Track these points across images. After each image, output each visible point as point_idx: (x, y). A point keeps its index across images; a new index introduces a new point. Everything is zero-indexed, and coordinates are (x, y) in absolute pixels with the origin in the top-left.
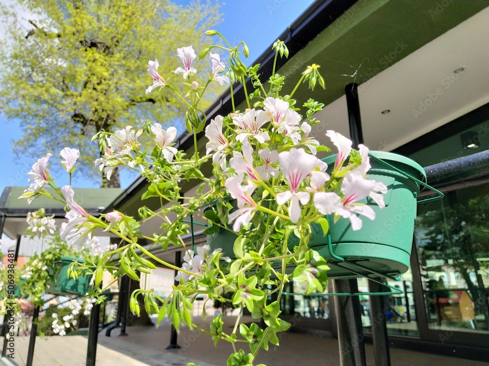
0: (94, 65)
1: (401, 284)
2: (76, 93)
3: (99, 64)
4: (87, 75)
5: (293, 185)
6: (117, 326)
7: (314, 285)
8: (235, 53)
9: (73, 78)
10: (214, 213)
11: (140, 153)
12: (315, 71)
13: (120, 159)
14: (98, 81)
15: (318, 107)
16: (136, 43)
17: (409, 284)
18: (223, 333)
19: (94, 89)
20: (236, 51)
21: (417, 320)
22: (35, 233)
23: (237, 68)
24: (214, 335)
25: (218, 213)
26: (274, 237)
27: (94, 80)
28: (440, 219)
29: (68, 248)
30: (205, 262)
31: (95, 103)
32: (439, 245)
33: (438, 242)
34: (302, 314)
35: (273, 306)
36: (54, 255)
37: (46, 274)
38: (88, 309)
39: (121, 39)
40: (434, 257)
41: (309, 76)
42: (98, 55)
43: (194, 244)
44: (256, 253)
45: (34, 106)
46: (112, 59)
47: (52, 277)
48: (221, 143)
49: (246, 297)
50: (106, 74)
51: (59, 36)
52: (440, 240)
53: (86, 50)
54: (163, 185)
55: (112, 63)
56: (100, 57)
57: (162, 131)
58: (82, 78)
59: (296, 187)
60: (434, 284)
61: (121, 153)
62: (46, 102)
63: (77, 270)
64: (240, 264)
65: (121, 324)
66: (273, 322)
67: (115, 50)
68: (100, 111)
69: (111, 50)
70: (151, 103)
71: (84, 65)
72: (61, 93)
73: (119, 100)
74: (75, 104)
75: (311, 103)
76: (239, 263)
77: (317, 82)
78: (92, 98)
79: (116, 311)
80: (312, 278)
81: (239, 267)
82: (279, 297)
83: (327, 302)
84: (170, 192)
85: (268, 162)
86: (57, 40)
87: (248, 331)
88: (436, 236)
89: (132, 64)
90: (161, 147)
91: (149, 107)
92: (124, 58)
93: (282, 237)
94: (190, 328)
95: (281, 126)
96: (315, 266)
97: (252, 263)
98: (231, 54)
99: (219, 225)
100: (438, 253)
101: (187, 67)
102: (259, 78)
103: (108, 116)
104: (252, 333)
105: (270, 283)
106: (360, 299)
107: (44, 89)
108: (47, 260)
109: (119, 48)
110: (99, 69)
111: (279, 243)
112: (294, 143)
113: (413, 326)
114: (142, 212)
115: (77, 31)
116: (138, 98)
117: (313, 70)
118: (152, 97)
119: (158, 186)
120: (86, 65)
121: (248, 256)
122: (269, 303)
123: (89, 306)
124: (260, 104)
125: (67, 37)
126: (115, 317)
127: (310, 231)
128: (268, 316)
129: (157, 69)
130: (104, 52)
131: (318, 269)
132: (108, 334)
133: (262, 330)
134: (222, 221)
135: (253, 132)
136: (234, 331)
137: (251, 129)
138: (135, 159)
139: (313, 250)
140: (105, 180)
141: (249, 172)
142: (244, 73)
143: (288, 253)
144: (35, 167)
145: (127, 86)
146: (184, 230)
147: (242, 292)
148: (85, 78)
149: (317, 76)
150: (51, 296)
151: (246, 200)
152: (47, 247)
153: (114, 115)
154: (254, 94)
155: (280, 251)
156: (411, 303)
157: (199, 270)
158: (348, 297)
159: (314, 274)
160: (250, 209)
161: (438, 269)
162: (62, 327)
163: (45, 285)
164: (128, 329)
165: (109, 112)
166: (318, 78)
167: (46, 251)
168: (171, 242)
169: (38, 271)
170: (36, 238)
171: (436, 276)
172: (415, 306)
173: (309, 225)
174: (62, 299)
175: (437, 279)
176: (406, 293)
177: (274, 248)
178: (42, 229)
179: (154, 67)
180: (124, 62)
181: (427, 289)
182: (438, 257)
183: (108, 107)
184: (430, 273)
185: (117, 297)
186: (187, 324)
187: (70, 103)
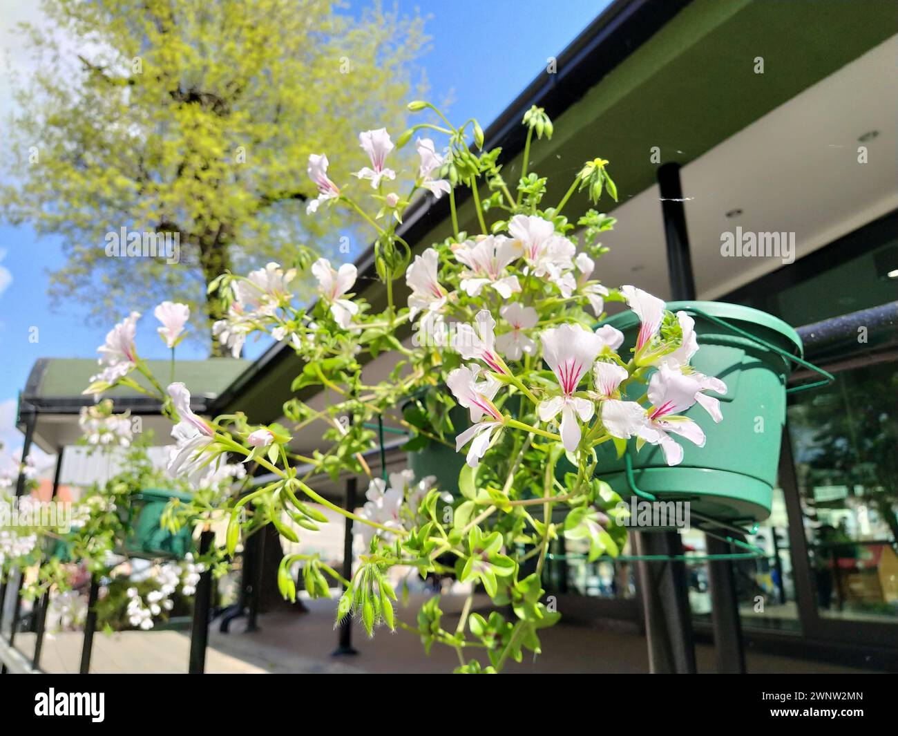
0: (195, 134)
1: (767, 533)
2: (163, 186)
3: (204, 131)
4: (182, 153)
5: (566, 387)
6: (240, 614)
7: (602, 542)
8: (459, 138)
9: (158, 158)
10: (419, 413)
11: (293, 313)
12: (599, 170)
13: (257, 321)
14: (203, 164)
15: (605, 223)
16: (271, 93)
17: (782, 532)
18: (441, 631)
19: (197, 178)
20: (461, 134)
21: (797, 599)
22: (95, 446)
23: (462, 164)
24: (424, 634)
25: (427, 412)
26: (529, 458)
27: (196, 161)
28: (840, 410)
29: (155, 471)
30: (405, 500)
31: (198, 204)
32: (838, 458)
33: (838, 453)
34: (582, 590)
35: (530, 584)
36: (129, 485)
37: (114, 519)
38: (190, 584)
39: (245, 86)
40: (828, 481)
41: (590, 179)
42: (202, 115)
43: (384, 465)
44: (500, 492)
45: (85, 211)
46: (228, 123)
47: (126, 525)
48: (436, 297)
49: (483, 570)
50: (217, 151)
51: (132, 83)
52: (840, 449)
53: (180, 108)
54: (329, 363)
55: (228, 130)
56: (206, 121)
57: (331, 273)
58: (173, 159)
59: (570, 390)
60: (829, 533)
61: (260, 313)
62: (109, 203)
63: (178, 517)
64: (471, 511)
65: (247, 611)
66: (530, 612)
67: (234, 106)
68: (207, 218)
69: (226, 107)
70: (298, 201)
71: (176, 135)
72: (136, 186)
73: (240, 197)
74: (162, 205)
75: (593, 218)
76: (468, 508)
77: (604, 189)
78: (191, 194)
79: (237, 584)
80: (599, 531)
81: (469, 515)
82: (539, 564)
83: (628, 569)
84: (344, 375)
85: (517, 328)
86: (127, 92)
87: (485, 628)
88: (833, 442)
89: (266, 131)
90: (330, 301)
91: (296, 208)
92: (251, 121)
93: (544, 456)
94: (391, 630)
95: (540, 265)
96: (602, 508)
97: (492, 509)
98: (452, 139)
99: (431, 435)
100: (837, 473)
101: (378, 167)
102: (500, 172)
103: (222, 227)
104: (493, 631)
105: (523, 540)
106: (690, 563)
107: (104, 179)
108: (116, 495)
109: (240, 103)
110: (206, 143)
111: (539, 467)
112: (564, 294)
113: (790, 611)
114: (291, 409)
115: (166, 74)
116: (275, 192)
117: (596, 169)
118: (301, 192)
119: (321, 366)
120: (181, 134)
121: (485, 495)
122: (521, 576)
123: (193, 578)
124: (503, 226)
125: (147, 86)
126: (235, 596)
127: (595, 460)
128: (521, 602)
129: (325, 169)
130: (214, 109)
131: (609, 516)
132: (224, 629)
133: (510, 625)
134: (436, 427)
135: (492, 276)
136: (461, 628)
137: (488, 271)
138: (285, 324)
139: (600, 479)
140: (216, 344)
141: (489, 358)
142: (474, 172)
143: (556, 488)
144: (111, 337)
145: (255, 172)
146: (366, 443)
147: (475, 561)
148: (179, 159)
149: (603, 178)
150: (120, 558)
151: (486, 410)
152: (117, 471)
153: (232, 226)
154: (492, 202)
155: (540, 483)
156: (787, 566)
157: (395, 516)
158: (665, 563)
159: (602, 525)
160: (493, 425)
161: (838, 504)
162: (147, 612)
163: (113, 539)
164: (260, 619)
165: (224, 220)
166: (605, 182)
167: (115, 478)
168: (345, 466)
169: (99, 514)
170: (97, 454)
171: (835, 517)
172: (793, 575)
173: (593, 449)
174: (140, 564)
175: (835, 524)
176: (777, 549)
177: (530, 477)
178: (108, 437)
179: (320, 166)
180: (250, 128)
181: (817, 542)
182: (836, 482)
183: (221, 210)
184: (822, 512)
185: (240, 559)
186: (387, 622)
187: (152, 205)
